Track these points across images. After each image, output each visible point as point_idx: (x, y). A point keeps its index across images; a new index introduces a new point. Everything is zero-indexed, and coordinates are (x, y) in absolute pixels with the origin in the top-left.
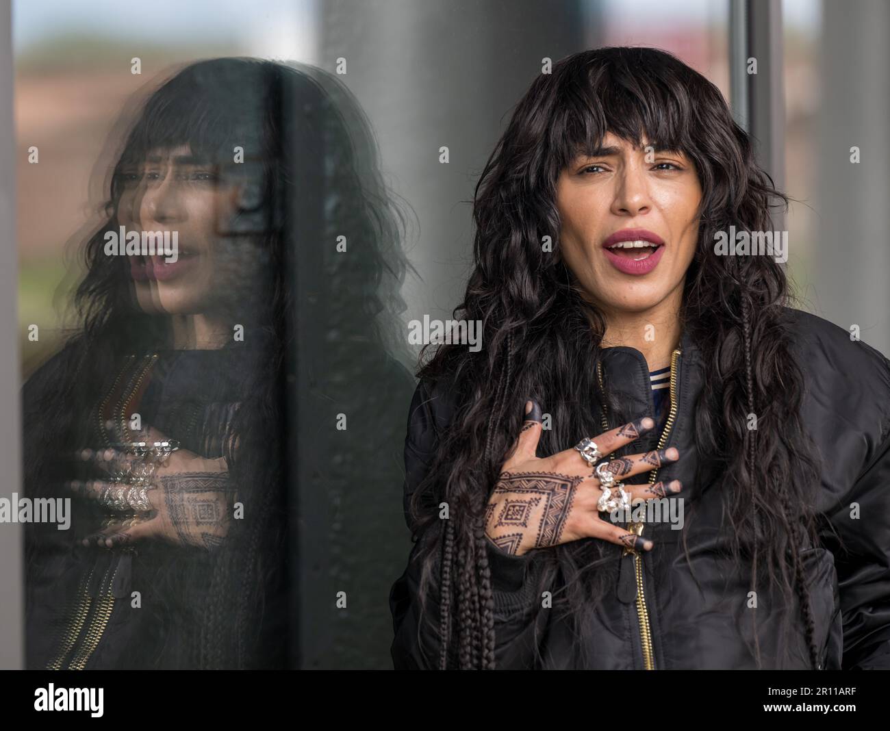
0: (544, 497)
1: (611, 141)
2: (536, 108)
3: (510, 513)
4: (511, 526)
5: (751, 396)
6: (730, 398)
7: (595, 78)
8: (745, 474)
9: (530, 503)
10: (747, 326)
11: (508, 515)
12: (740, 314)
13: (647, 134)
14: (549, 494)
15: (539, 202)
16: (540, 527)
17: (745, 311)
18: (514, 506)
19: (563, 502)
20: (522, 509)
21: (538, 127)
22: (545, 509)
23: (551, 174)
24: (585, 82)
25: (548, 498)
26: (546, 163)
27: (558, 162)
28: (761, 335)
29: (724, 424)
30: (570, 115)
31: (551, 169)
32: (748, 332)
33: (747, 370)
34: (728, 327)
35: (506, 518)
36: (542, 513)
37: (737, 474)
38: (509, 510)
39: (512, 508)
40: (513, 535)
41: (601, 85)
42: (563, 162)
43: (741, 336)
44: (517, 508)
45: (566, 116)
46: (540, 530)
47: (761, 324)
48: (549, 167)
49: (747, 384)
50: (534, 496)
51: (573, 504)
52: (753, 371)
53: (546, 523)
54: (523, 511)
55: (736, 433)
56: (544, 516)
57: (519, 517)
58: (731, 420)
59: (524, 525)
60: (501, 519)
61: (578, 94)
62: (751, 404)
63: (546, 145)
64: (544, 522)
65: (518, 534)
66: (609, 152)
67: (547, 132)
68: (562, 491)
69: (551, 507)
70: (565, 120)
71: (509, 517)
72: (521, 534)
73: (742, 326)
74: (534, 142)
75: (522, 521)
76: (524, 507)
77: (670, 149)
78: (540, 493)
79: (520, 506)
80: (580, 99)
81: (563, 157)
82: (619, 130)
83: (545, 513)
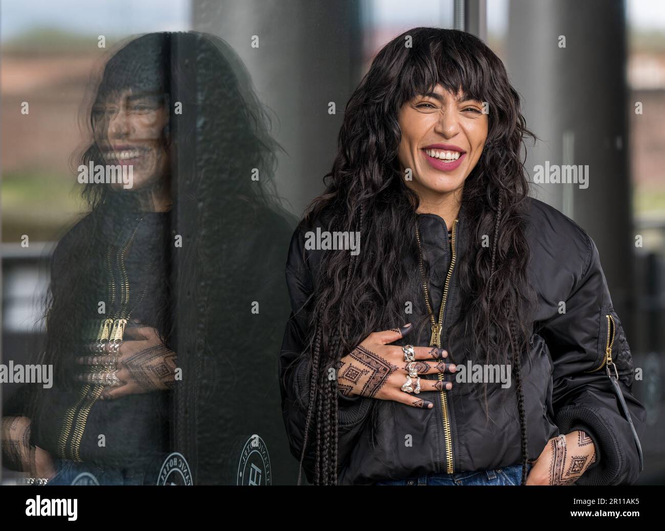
0: (372, 372)
1: (439, 89)
2: (395, 60)
3: (350, 373)
4: (348, 381)
5: (494, 256)
6: (481, 256)
7: (434, 48)
8: (485, 304)
9: (362, 372)
10: (499, 213)
11: (348, 374)
12: (497, 205)
13: (463, 89)
14: (375, 370)
15: (390, 121)
16: (364, 387)
17: (500, 203)
18: (353, 370)
19: (381, 378)
20: (356, 373)
21: (394, 73)
22: (370, 378)
23: (398, 104)
24: (427, 50)
25: (373, 373)
26: (396, 97)
27: (404, 97)
28: (506, 219)
29: (475, 272)
30: (415, 70)
31: (399, 101)
32: (499, 217)
33: (494, 240)
34: (487, 211)
35: (346, 375)
36: (367, 380)
37: (480, 303)
38: (350, 371)
39: (351, 371)
40: (348, 386)
41: (437, 54)
42: (407, 97)
43: (494, 219)
44: (354, 372)
45: (413, 70)
46: (363, 389)
47: (508, 214)
48: (398, 100)
49: (493, 248)
50: (366, 368)
51: (386, 381)
52: (497, 242)
53: (368, 386)
54: (357, 375)
55: (483, 279)
56: (368, 382)
57: (353, 378)
58: (480, 270)
59: (355, 383)
60: (343, 375)
61: (423, 57)
62: (493, 261)
63: (399, 86)
64: (367, 385)
65: (350, 386)
66: (436, 96)
67: (400, 77)
68: (383, 372)
69: (374, 378)
70: (412, 72)
71: (348, 375)
72: (352, 387)
73: (496, 212)
74: (390, 82)
75: (355, 380)
76: (359, 373)
77: (476, 99)
78: (370, 368)
79: (356, 372)
80: (423, 61)
81: (408, 94)
82: (445, 83)
83: (369, 380)
